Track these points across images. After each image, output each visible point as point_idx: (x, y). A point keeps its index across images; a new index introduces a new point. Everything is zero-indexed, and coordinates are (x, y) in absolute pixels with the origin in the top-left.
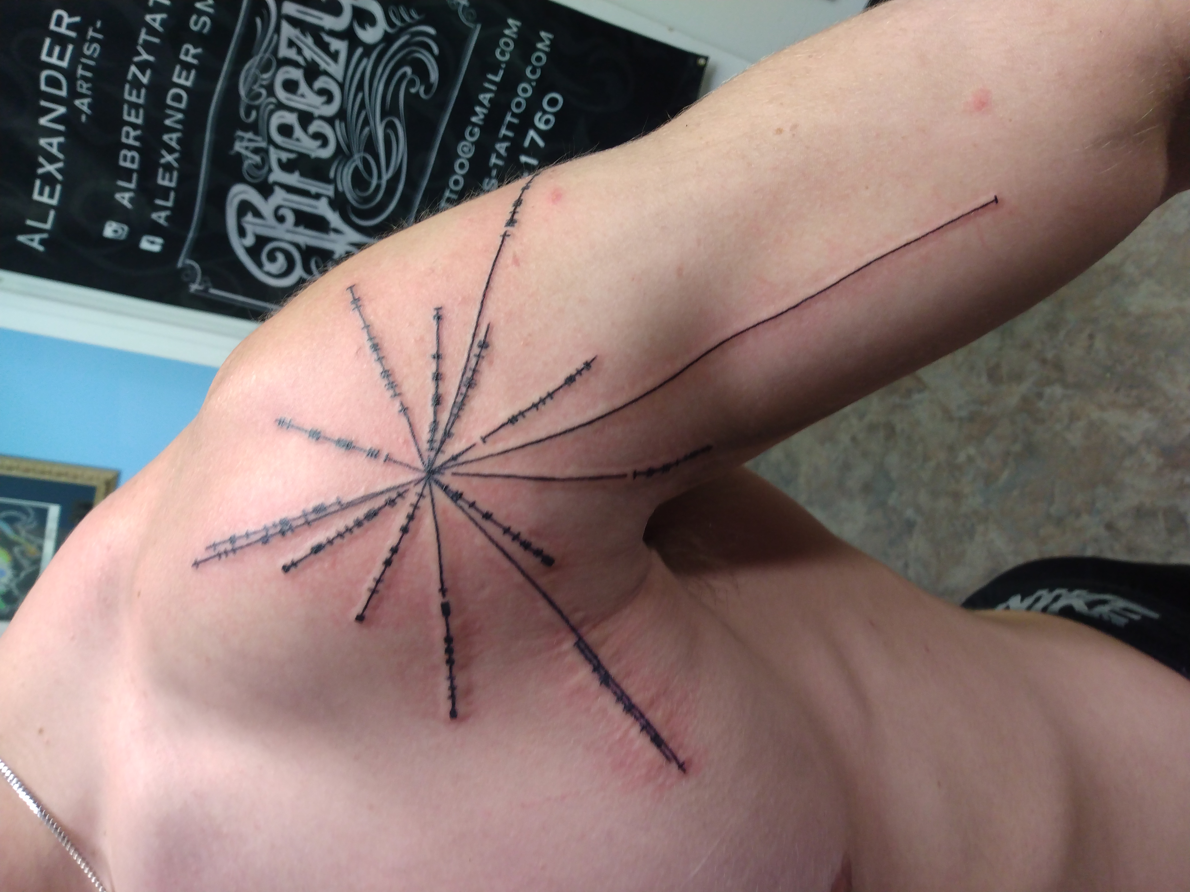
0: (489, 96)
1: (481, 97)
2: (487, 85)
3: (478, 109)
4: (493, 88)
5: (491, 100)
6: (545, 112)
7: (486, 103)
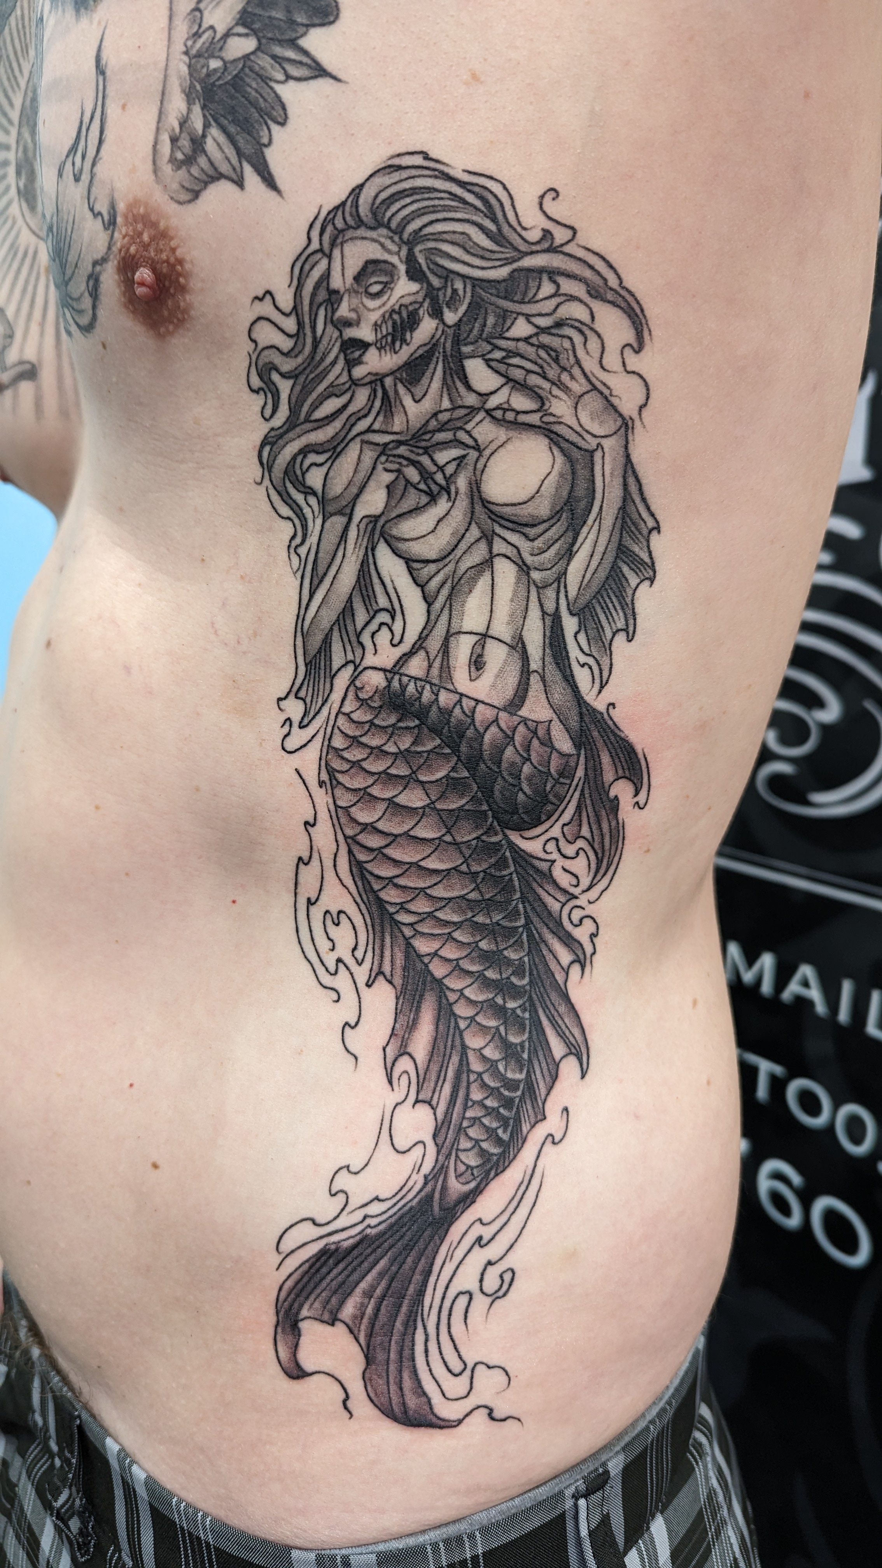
0: (815, 994)
1: (806, 970)
2: (847, 988)
3: (767, 961)
4: (844, 1016)
5: (802, 1003)
6: (806, 1198)
7: (793, 988)
